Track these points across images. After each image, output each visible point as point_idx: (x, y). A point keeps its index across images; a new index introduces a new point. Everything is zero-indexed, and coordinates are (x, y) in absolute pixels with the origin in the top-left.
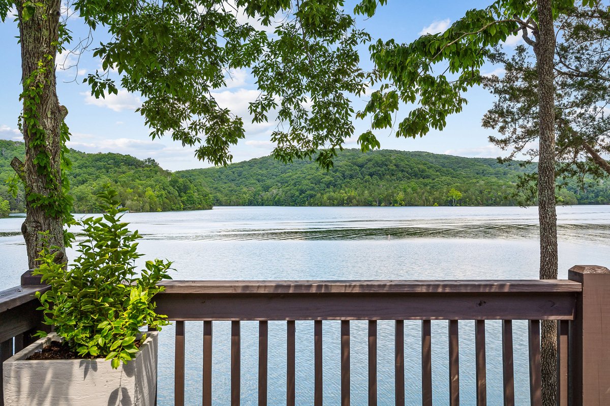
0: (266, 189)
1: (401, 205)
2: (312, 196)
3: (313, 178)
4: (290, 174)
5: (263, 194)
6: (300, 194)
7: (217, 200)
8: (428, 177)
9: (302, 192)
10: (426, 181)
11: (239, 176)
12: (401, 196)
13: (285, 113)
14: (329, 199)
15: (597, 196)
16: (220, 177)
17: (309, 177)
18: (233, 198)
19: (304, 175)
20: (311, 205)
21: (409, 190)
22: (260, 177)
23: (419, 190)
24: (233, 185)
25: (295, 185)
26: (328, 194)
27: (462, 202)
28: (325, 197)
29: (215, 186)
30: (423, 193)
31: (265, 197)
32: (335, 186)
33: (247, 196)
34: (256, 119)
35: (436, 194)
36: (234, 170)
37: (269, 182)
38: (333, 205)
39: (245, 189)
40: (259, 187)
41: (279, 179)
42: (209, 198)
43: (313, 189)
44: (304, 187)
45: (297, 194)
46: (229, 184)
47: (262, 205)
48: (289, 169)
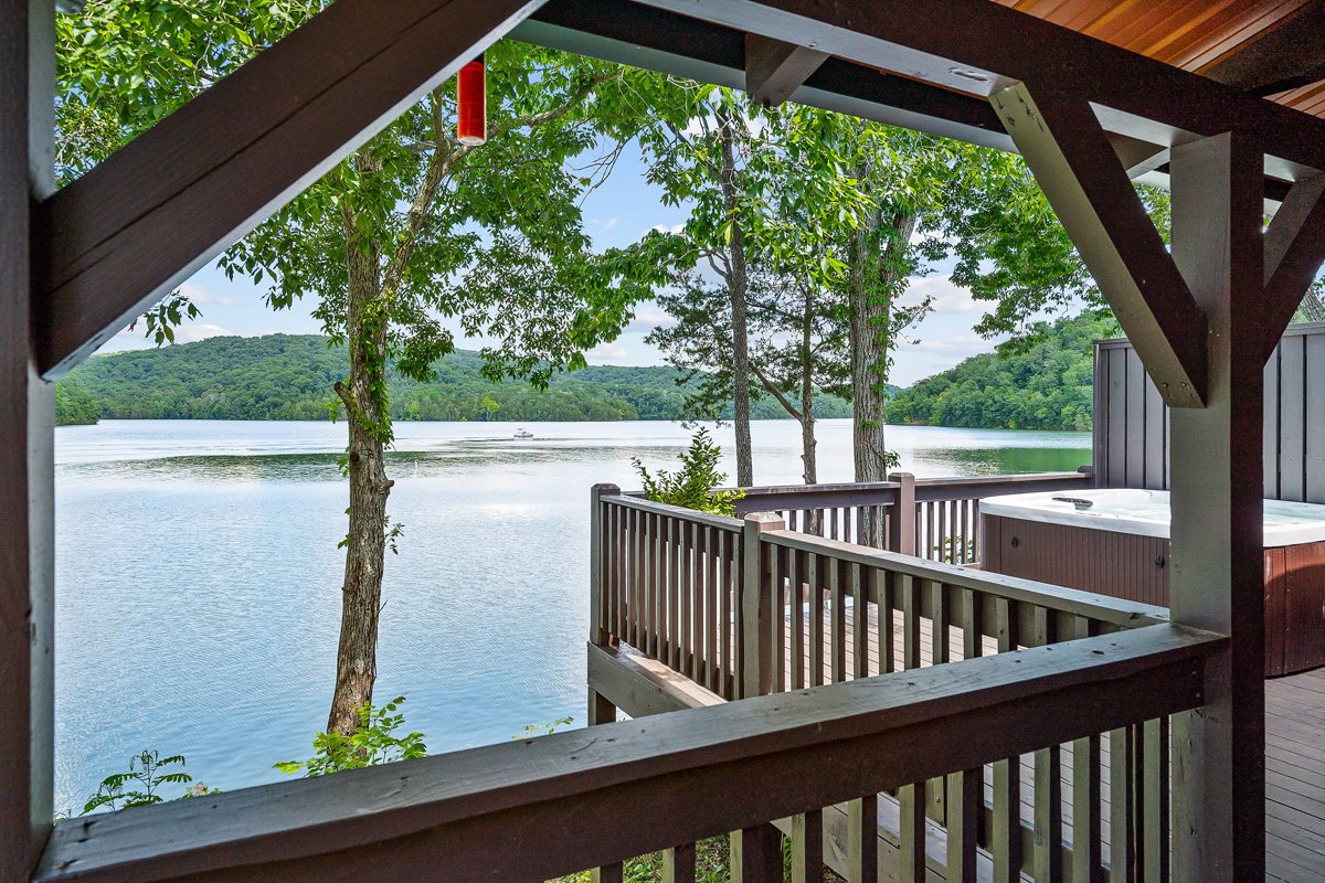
0: (198, 393)
1: (415, 419)
2: (275, 406)
3: (277, 378)
4: (240, 370)
5: (191, 400)
6: (257, 402)
7: (105, 410)
8: (452, 381)
9: (260, 398)
10: (450, 385)
11: (147, 371)
12: (415, 405)
14: (305, 409)
16: (109, 372)
17: (271, 376)
18: (136, 407)
19: (263, 374)
20: (275, 419)
21: (427, 398)
22: (185, 373)
23: (440, 399)
24: (135, 385)
25: (248, 387)
26: (302, 403)
27: (500, 416)
28: (298, 406)
29: (100, 386)
30: (447, 403)
31: (195, 406)
32: (314, 390)
33: (162, 405)
35: (465, 405)
36: (136, 361)
37: (201, 382)
38: (312, 419)
39: (158, 393)
40: (183, 388)
41: (220, 378)
42: (92, 407)
43: (278, 394)
44: (263, 392)
45: (252, 401)
46: (128, 384)
47: (190, 418)
48: (237, 362)
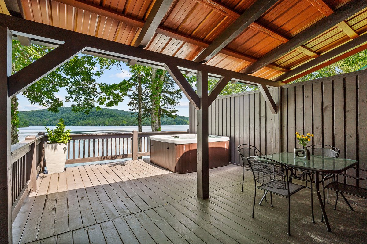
0: (55, 120)
1: (107, 125)
2: (74, 123)
3: (74, 116)
4: (65, 115)
5: (53, 121)
6: (69, 122)
7: (31, 124)
8: (116, 117)
9: (70, 121)
10: (115, 118)
11: (42, 115)
12: (107, 123)
13: (76, 100)
15: (163, 123)
16: (32, 115)
17: (73, 116)
18: (39, 123)
19: (71, 115)
20: (73, 126)
21: (110, 121)
22: (51, 115)
23: (113, 121)
24: (39, 118)
25: (67, 118)
26: (80, 122)
27: (127, 125)
29: (30, 118)
31: (54, 123)
32: (83, 119)
33: (46, 122)
34: (67, 101)
35: (119, 122)
36: (39, 112)
37: (55, 117)
38: (83, 126)
39: (45, 120)
40: (51, 119)
41: (60, 116)
42: (27, 123)
43: (74, 120)
44: (71, 120)
45: (68, 122)
46: (37, 118)
47: (53, 126)
48: (64, 113)
